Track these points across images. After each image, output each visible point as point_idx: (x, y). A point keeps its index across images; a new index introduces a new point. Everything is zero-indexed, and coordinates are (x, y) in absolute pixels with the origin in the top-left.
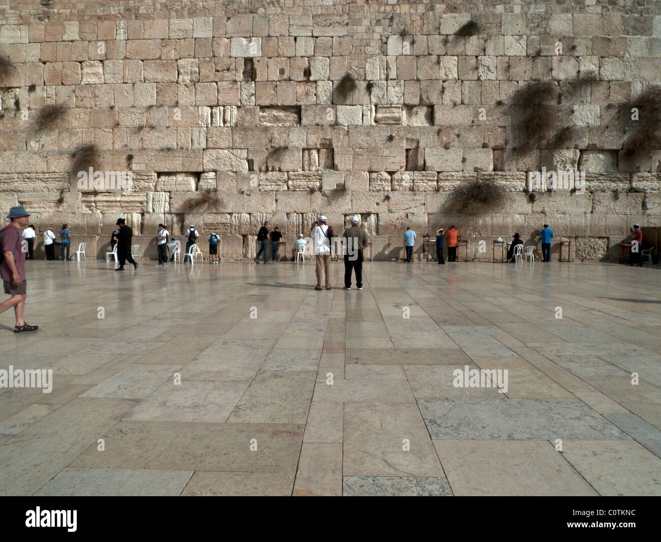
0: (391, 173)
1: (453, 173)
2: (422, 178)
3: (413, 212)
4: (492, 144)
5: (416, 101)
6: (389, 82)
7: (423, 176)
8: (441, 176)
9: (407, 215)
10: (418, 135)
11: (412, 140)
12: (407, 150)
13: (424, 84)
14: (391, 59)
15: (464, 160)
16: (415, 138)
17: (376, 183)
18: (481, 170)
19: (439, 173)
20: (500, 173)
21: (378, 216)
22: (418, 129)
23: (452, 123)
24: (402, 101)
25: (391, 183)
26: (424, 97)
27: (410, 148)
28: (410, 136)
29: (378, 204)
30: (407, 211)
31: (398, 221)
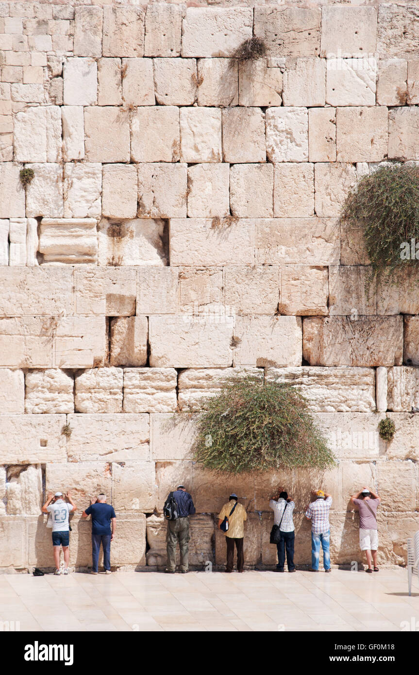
0: (74, 373)
1: (211, 372)
2: (143, 383)
3: (122, 460)
4: (296, 306)
5: (130, 210)
6: (69, 166)
7: (146, 379)
8: (184, 376)
9: (110, 464)
10: (134, 286)
11: (121, 299)
12: (111, 320)
13: (146, 170)
14: (72, 113)
15: (235, 343)
16: (127, 294)
17: (41, 395)
18: (273, 364)
19: (180, 370)
20: (314, 370)
21: (44, 471)
22: (133, 273)
23: (208, 260)
24: (97, 211)
25: (74, 393)
26: (147, 202)
27: (117, 314)
28: (116, 290)
29: (44, 443)
30: (109, 458)
31: (89, 481)
